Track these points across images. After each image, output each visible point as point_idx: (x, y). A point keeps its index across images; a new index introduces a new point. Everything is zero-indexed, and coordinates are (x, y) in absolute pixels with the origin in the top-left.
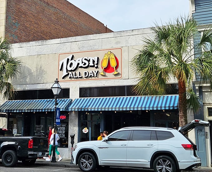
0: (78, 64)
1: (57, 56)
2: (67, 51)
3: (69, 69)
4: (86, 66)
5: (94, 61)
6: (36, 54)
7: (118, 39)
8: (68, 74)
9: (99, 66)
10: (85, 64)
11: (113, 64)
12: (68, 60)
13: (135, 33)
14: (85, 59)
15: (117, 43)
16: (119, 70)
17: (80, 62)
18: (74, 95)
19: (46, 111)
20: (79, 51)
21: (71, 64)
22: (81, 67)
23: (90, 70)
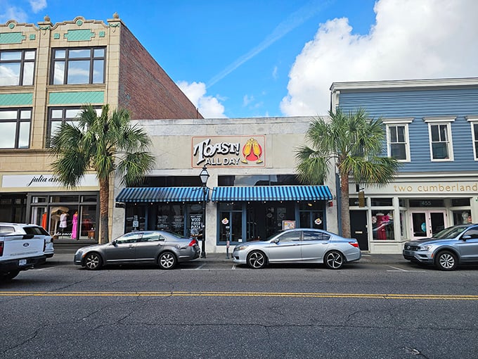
0: (217, 149)
1: (190, 139)
2: (203, 134)
3: (206, 154)
4: (225, 152)
5: (235, 147)
6: (163, 134)
7: (262, 126)
8: (205, 160)
9: (241, 152)
10: (225, 150)
11: (257, 152)
12: (205, 144)
13: (278, 121)
14: (225, 145)
15: (261, 130)
16: (262, 158)
17: (220, 148)
18: (212, 183)
19: (184, 200)
20: (217, 135)
21: (209, 148)
22: (221, 153)
23: (231, 158)
